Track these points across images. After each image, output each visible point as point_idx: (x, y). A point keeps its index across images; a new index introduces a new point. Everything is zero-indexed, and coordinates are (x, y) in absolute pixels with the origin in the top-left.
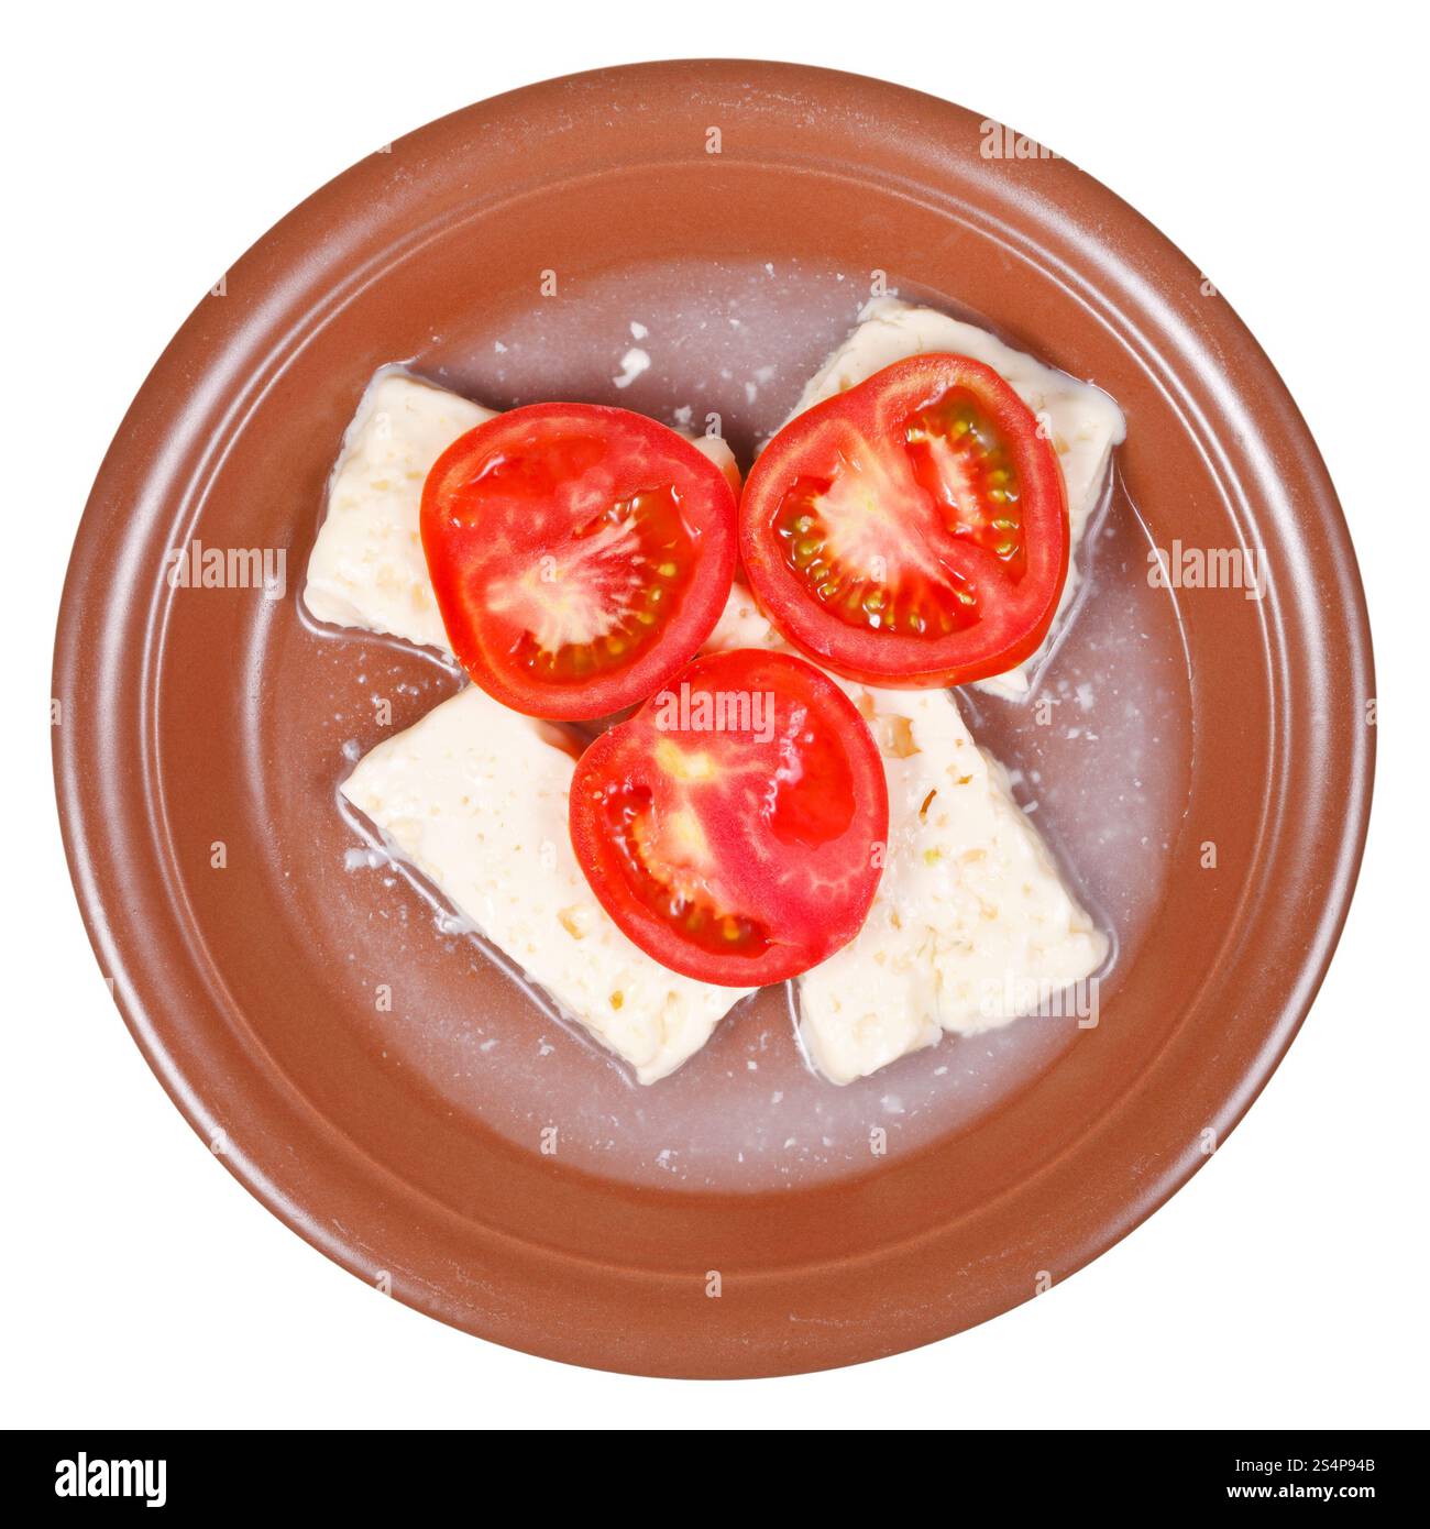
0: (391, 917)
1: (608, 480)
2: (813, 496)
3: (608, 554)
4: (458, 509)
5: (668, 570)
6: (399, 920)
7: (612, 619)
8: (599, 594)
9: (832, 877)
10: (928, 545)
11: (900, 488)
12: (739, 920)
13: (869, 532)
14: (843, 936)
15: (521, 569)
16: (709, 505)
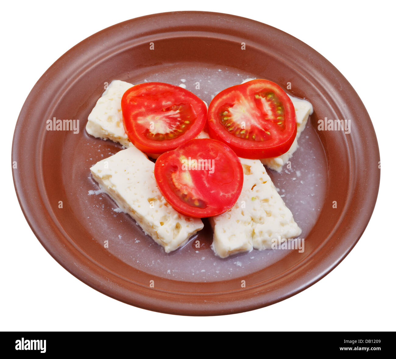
0: (99, 207)
1: (173, 100)
2: (229, 108)
3: (171, 116)
4: (132, 100)
5: (187, 122)
6: (102, 208)
7: (171, 130)
8: (168, 124)
9: (226, 193)
10: (259, 121)
11: (252, 108)
12: (199, 200)
13: (243, 117)
14: (228, 207)
15: (147, 115)
16: (200, 109)
